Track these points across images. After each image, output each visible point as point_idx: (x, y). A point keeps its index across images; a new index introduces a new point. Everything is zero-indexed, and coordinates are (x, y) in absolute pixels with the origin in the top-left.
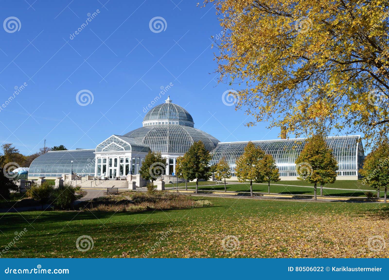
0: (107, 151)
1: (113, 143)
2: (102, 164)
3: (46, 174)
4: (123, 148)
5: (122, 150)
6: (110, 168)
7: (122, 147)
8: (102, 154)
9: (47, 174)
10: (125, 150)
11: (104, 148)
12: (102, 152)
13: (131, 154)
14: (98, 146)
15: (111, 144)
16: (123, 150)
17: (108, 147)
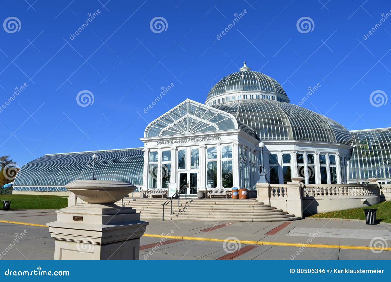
0: (172, 134)
1: (188, 115)
2: (160, 164)
3: (40, 187)
4: (215, 125)
5: (213, 129)
6: (182, 171)
7: (211, 124)
8: (160, 141)
9: (42, 186)
10: (220, 129)
11: (166, 129)
12: (160, 136)
13: (236, 137)
14: (149, 125)
15: (182, 118)
16: (215, 129)
17: (176, 124)
